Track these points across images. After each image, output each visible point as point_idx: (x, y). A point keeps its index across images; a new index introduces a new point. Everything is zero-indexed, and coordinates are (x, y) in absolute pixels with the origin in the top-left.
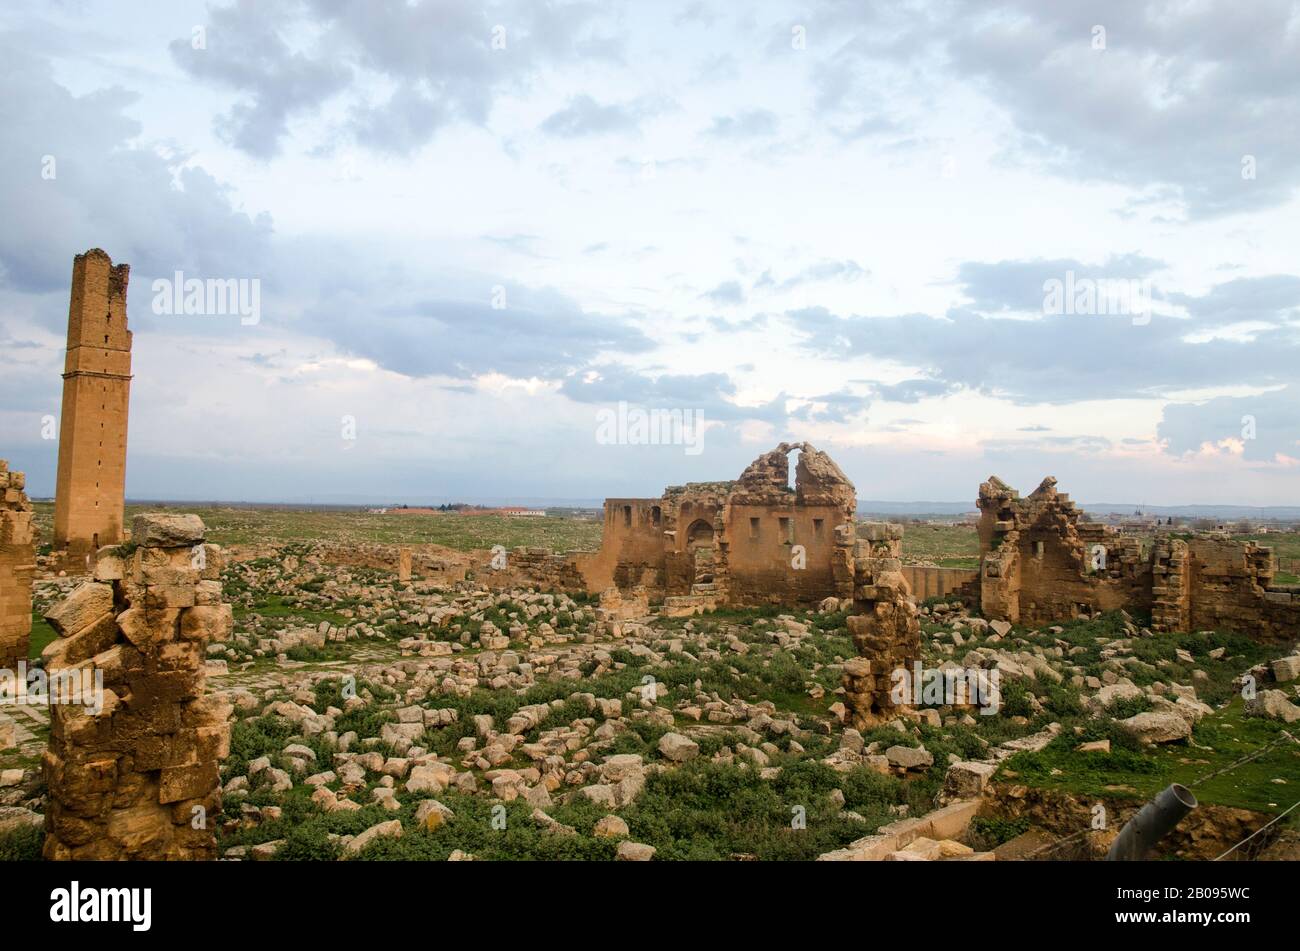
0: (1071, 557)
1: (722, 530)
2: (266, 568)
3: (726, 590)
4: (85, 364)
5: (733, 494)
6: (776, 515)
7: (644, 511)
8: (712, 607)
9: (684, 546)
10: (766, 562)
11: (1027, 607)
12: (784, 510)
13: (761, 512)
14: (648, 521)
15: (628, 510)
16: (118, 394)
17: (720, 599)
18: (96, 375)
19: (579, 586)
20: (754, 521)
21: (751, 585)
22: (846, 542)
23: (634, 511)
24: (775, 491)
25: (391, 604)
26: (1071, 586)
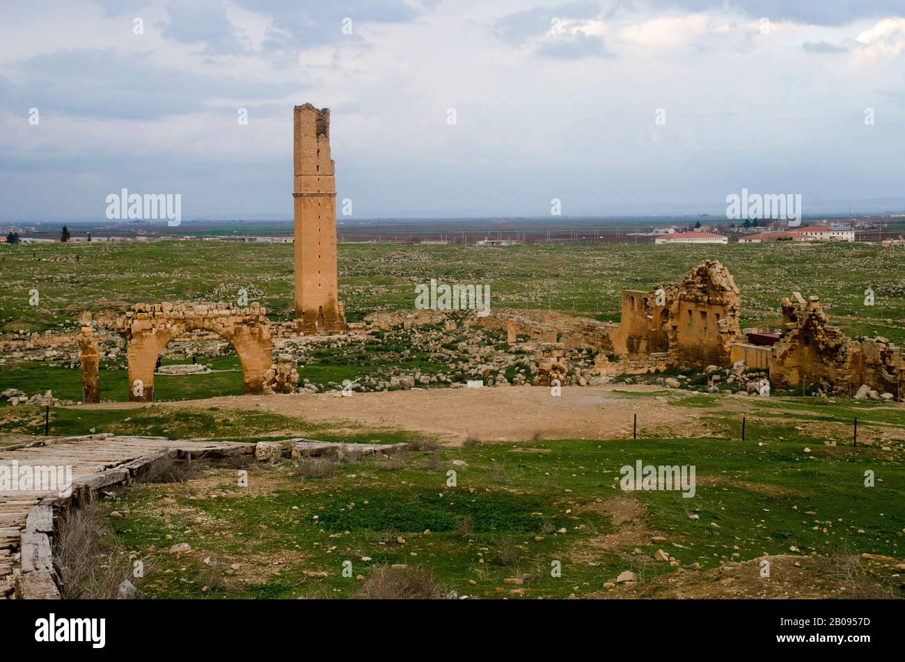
0: (818, 348)
1: (672, 317)
2: (428, 331)
3: (676, 357)
4: (305, 188)
5: (680, 293)
6: (700, 309)
7: (640, 300)
8: (662, 368)
9: (659, 326)
10: (695, 340)
11: (803, 377)
12: (704, 307)
13: (692, 306)
14: (642, 308)
15: (633, 298)
16: (328, 207)
17: (670, 363)
18: (313, 195)
19: (610, 350)
20: (690, 312)
21: (687, 354)
22: (722, 331)
23: (635, 299)
24: (699, 294)
25: (480, 361)
26: (820, 366)
